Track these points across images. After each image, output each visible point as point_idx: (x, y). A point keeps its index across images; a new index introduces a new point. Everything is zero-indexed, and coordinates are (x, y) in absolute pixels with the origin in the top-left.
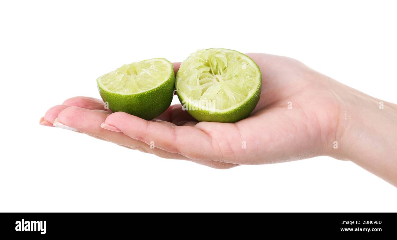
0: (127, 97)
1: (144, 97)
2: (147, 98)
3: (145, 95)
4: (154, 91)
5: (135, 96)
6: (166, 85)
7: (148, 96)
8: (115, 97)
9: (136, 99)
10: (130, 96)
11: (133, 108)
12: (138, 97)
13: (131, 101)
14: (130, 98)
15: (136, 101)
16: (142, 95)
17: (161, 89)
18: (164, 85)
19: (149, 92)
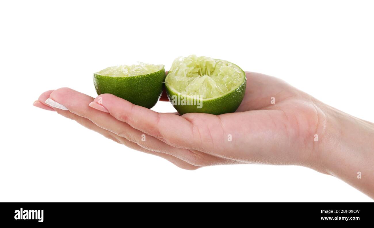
0: (118, 79)
1: (134, 81)
2: (136, 83)
3: (135, 80)
4: (144, 77)
5: (126, 79)
6: (155, 75)
7: (137, 81)
8: (107, 80)
9: (126, 82)
10: (121, 78)
11: (123, 92)
12: (129, 79)
13: (121, 83)
14: (121, 80)
15: (126, 84)
16: (133, 78)
17: (151, 77)
18: (154, 74)
19: (139, 77)
